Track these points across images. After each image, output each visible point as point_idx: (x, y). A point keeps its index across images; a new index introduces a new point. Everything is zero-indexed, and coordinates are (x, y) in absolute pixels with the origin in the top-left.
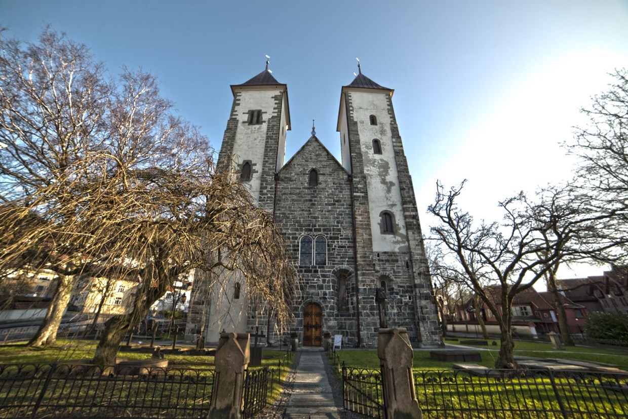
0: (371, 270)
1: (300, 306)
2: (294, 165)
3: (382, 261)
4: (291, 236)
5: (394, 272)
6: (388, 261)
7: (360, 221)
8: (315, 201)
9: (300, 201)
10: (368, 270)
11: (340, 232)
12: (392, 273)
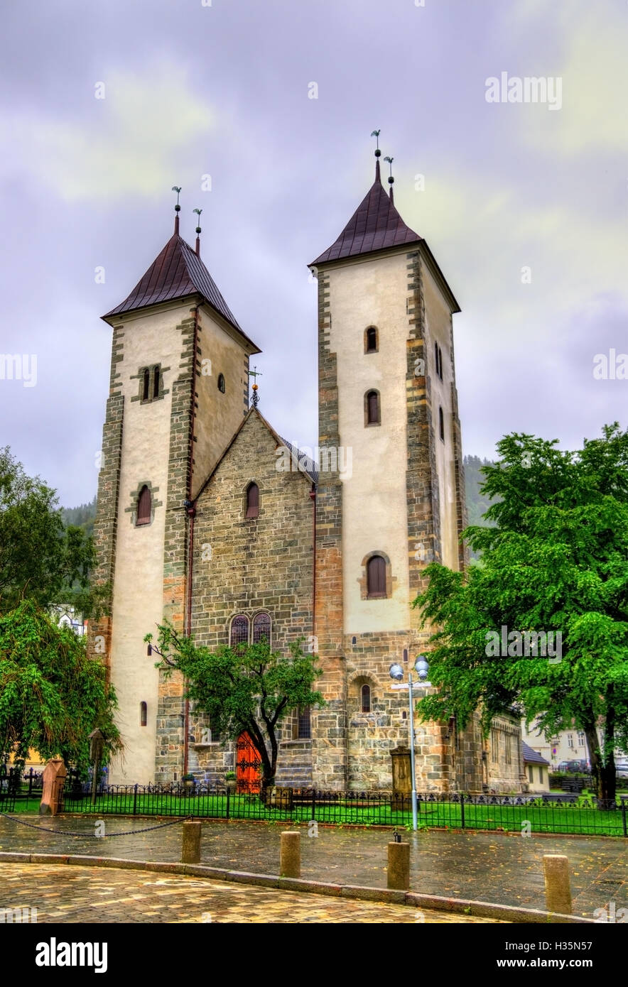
0: (336, 669)
2: (220, 479)
3: (361, 650)
4: (216, 618)
5: (381, 669)
6: (369, 649)
7: (324, 580)
8: (254, 547)
9: (230, 551)
10: (330, 670)
11: (293, 602)
12: (375, 672)
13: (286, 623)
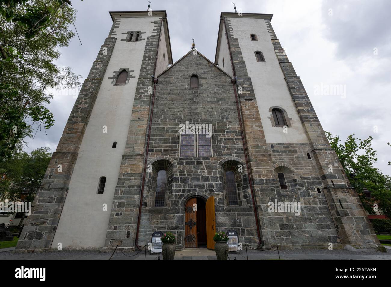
0: (267, 160)
1: (180, 201)
3: (278, 152)
4: (170, 131)
5: (294, 163)
6: (285, 152)
7: (248, 115)
8: (197, 99)
9: (180, 99)
10: (262, 160)
11: (226, 125)
12: (291, 164)
13: (222, 135)
